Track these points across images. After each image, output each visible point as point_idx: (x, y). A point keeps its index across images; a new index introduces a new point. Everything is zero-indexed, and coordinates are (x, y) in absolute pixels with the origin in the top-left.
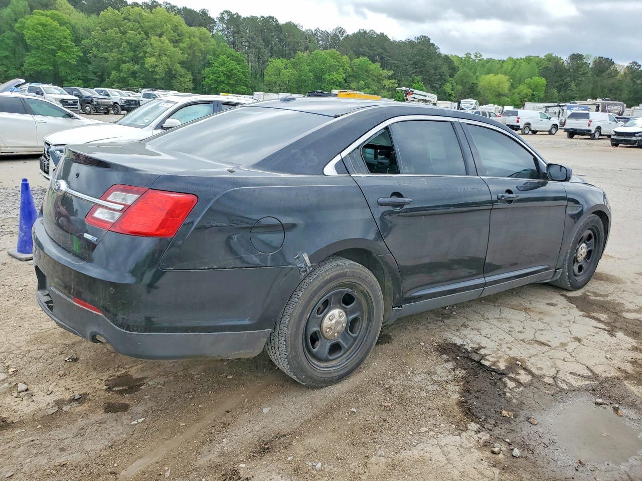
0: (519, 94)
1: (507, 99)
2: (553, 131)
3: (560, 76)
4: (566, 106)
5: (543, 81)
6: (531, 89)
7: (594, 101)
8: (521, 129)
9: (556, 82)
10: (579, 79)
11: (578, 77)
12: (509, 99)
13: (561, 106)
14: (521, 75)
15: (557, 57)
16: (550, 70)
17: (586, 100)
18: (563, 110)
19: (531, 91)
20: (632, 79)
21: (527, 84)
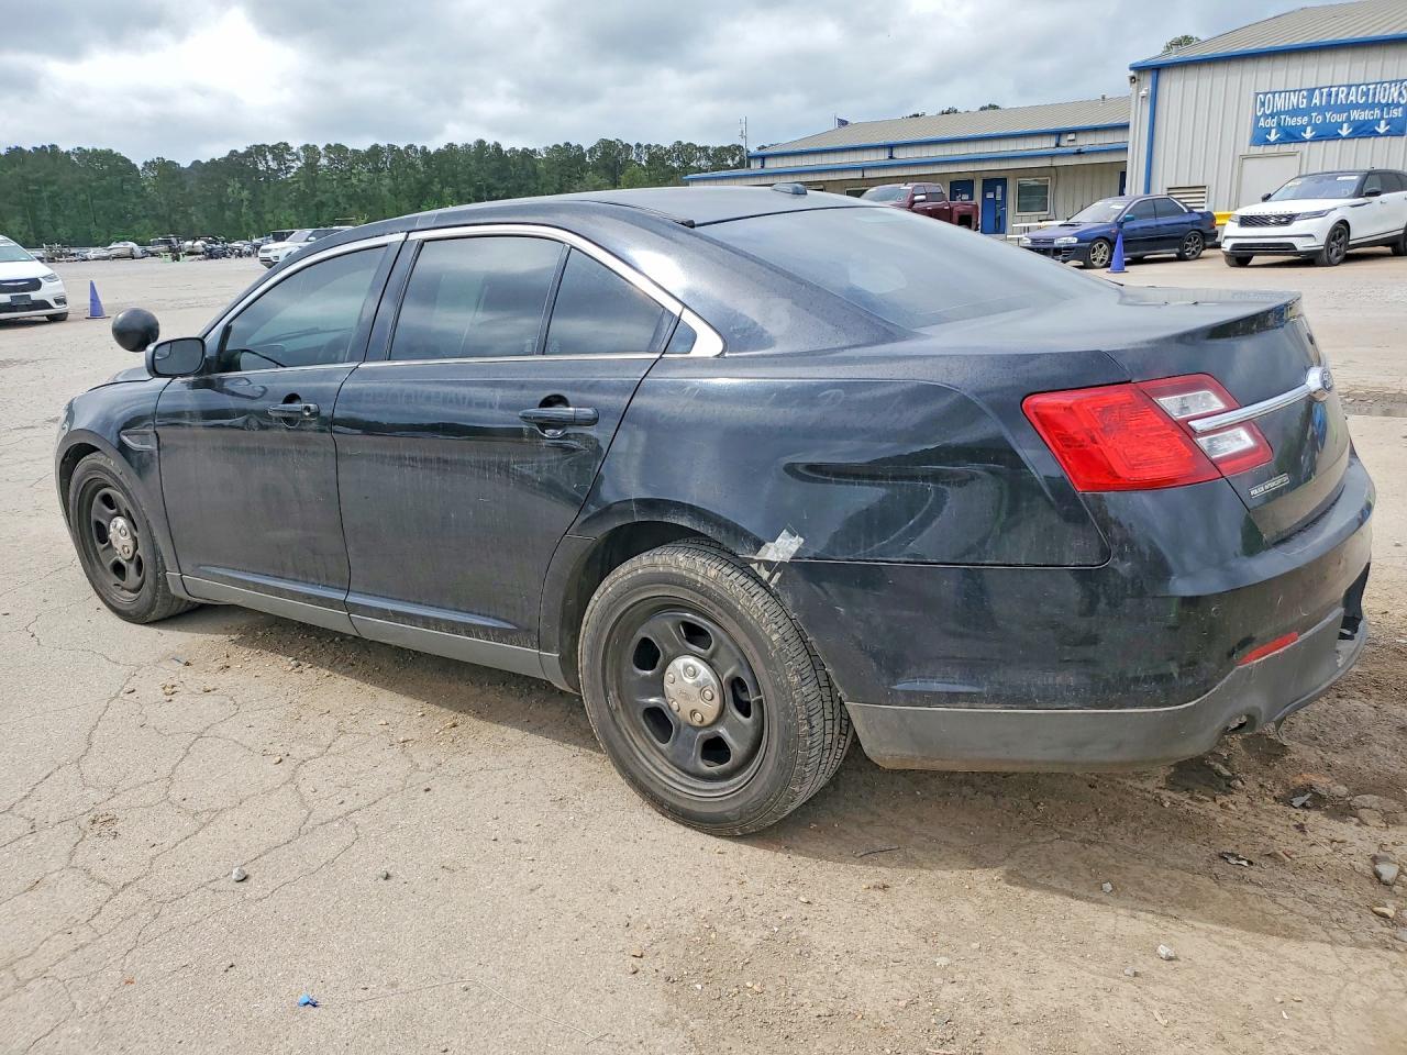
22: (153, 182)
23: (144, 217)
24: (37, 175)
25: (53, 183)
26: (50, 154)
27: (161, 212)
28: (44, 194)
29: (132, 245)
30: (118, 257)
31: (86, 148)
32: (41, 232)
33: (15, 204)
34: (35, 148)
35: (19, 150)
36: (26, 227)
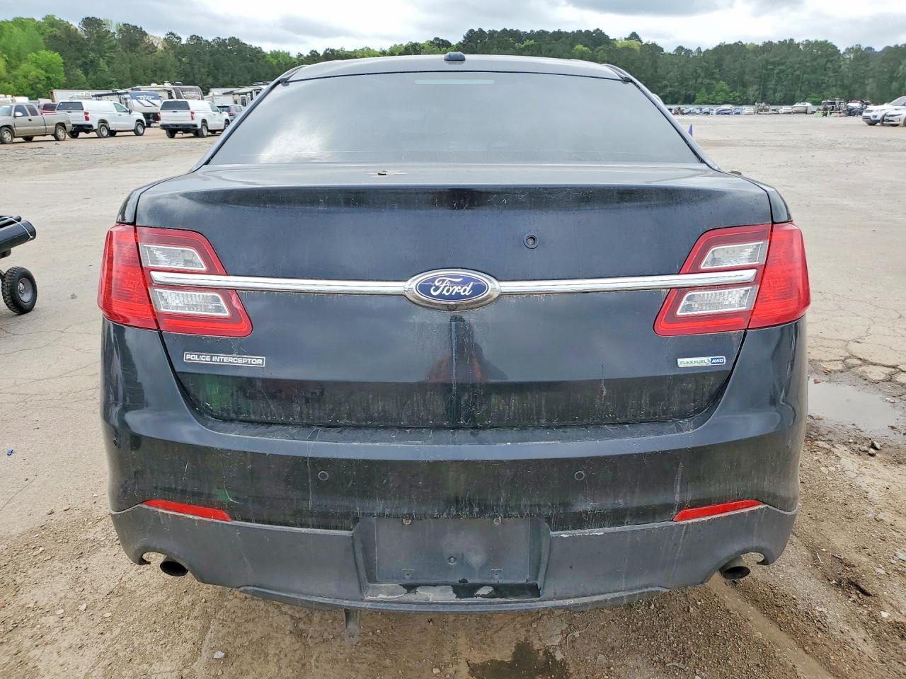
0: (25, 77)
1: (8, 85)
2: (140, 130)
3: (79, 50)
4: (127, 93)
5: (56, 57)
6: (42, 69)
7: (162, 86)
8: (95, 131)
9: (76, 59)
10: (108, 54)
11: (105, 53)
12: (11, 86)
13: (120, 94)
14: (19, 47)
15: (63, 21)
16: (60, 40)
17: (150, 85)
18: (125, 99)
19: (43, 72)
20: (176, 56)
21: (33, 62)
22: (848, 62)
23: (833, 86)
24: (775, 59)
25: (783, 64)
26: (789, 46)
27: (846, 82)
28: (776, 71)
29: (808, 104)
30: (798, 112)
31: (811, 40)
32: (766, 95)
33: (756, 78)
34: (780, 42)
35: (771, 43)
36: (758, 92)
